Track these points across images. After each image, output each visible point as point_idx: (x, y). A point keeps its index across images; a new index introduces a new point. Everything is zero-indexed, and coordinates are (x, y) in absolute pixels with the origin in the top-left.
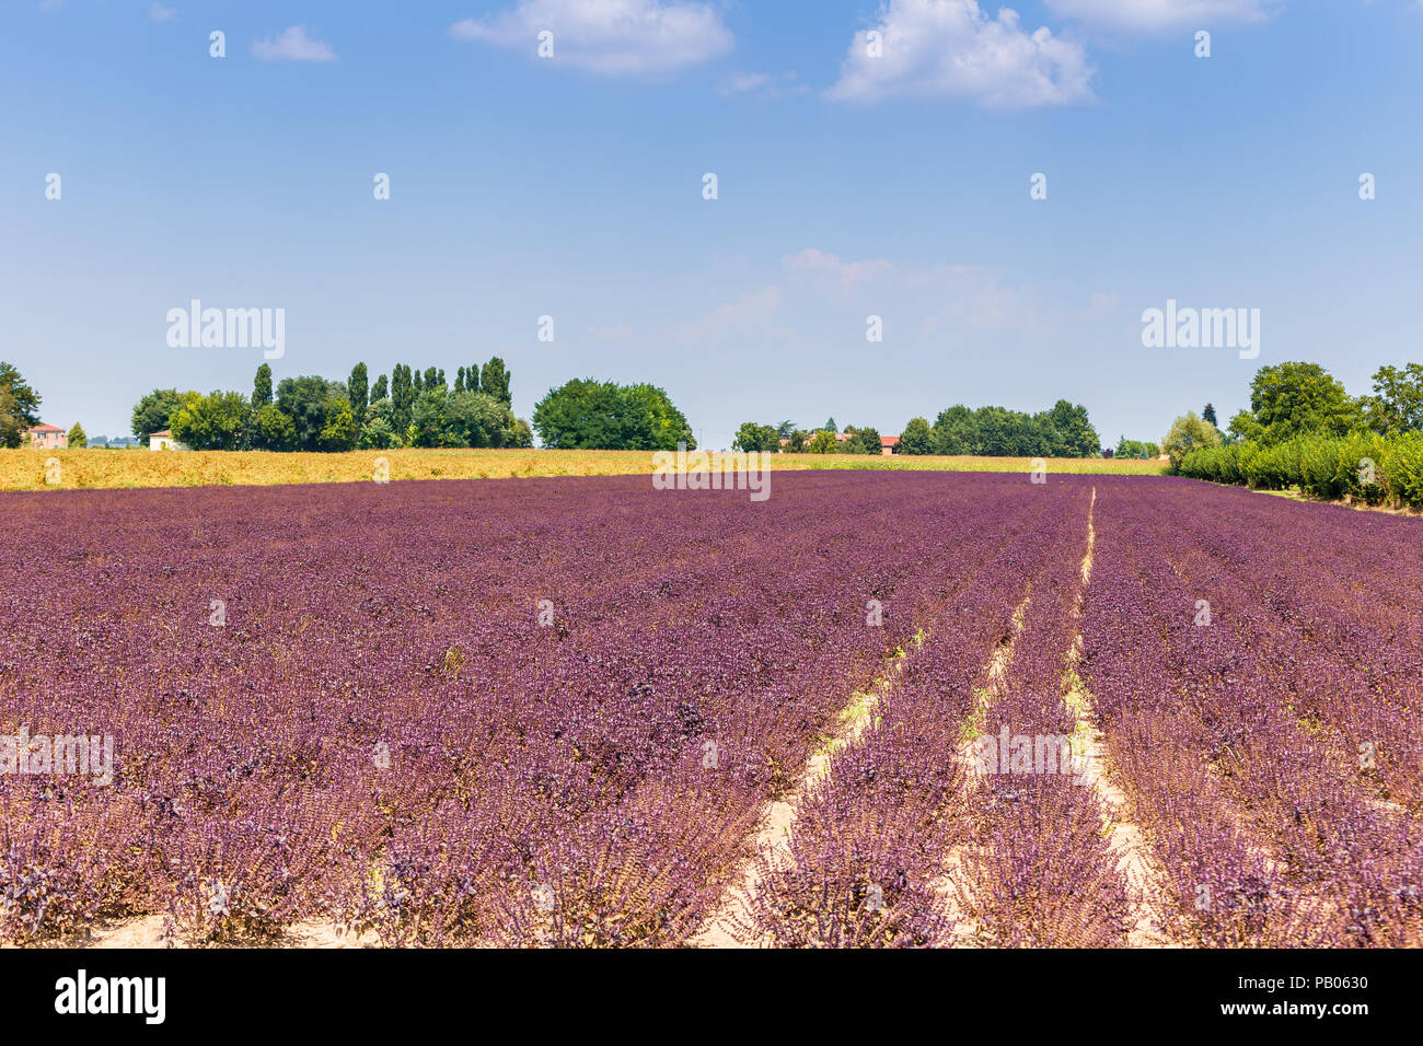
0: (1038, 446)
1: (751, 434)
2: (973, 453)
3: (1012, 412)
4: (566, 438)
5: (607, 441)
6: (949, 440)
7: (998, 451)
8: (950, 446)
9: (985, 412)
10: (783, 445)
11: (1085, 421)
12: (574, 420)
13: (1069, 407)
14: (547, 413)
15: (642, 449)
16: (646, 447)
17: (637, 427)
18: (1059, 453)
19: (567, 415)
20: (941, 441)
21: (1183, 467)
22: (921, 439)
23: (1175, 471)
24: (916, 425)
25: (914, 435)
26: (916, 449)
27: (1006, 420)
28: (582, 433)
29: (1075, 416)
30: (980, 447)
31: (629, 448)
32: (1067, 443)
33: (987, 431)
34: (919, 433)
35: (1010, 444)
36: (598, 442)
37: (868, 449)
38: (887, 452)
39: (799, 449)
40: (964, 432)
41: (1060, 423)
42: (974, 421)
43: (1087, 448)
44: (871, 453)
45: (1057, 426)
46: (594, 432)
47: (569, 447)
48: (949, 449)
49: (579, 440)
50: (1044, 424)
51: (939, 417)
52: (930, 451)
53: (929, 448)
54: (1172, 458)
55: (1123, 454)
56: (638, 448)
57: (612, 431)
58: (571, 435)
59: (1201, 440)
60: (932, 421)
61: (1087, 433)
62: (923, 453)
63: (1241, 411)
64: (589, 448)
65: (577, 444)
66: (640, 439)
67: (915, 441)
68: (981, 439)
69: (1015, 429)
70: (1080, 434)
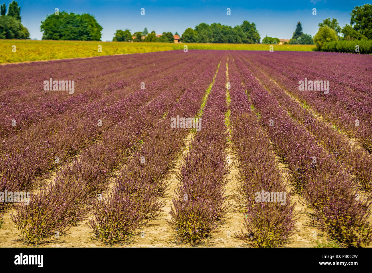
0: (236, 39)
1: (120, 34)
2: (210, 42)
3: (224, 25)
4: (56, 36)
5: (73, 37)
6: (202, 37)
7: (221, 41)
8: (203, 39)
9: (214, 25)
10: (133, 39)
11: (255, 29)
12: (58, 28)
13: (248, 23)
14: (47, 25)
15: (87, 40)
16: (89, 39)
17: (85, 31)
18: (245, 42)
19: (55, 26)
20: (199, 37)
21: (322, 48)
22: (191, 37)
23: (319, 49)
24: (188, 31)
25: (188, 34)
26: (189, 41)
27: (223, 29)
28: (62, 33)
29: (251, 27)
30: (213, 39)
31: (82, 40)
32: (248, 38)
33: (216, 33)
34: (190, 34)
35: (225, 38)
36: (69, 37)
37: (169, 40)
38: (176, 42)
39: (140, 40)
40: (207, 33)
41: (245, 30)
42: (210, 29)
43: (255, 40)
44: (170, 42)
45: (244, 31)
46: (67, 33)
47: (56, 39)
48: (202, 40)
49: (61, 36)
50: (239, 30)
51: (196, 28)
52: (194, 41)
53: (194, 40)
54: (318, 44)
55: (267, 42)
56: (85, 40)
57: (75, 33)
58: (57, 34)
59: (330, 37)
60: (194, 28)
61: (256, 34)
62: (192, 42)
63: (346, 25)
64: (65, 40)
65: (60, 38)
66: (86, 36)
67: (188, 37)
68: (213, 37)
69: (227, 32)
70: (253, 34)
